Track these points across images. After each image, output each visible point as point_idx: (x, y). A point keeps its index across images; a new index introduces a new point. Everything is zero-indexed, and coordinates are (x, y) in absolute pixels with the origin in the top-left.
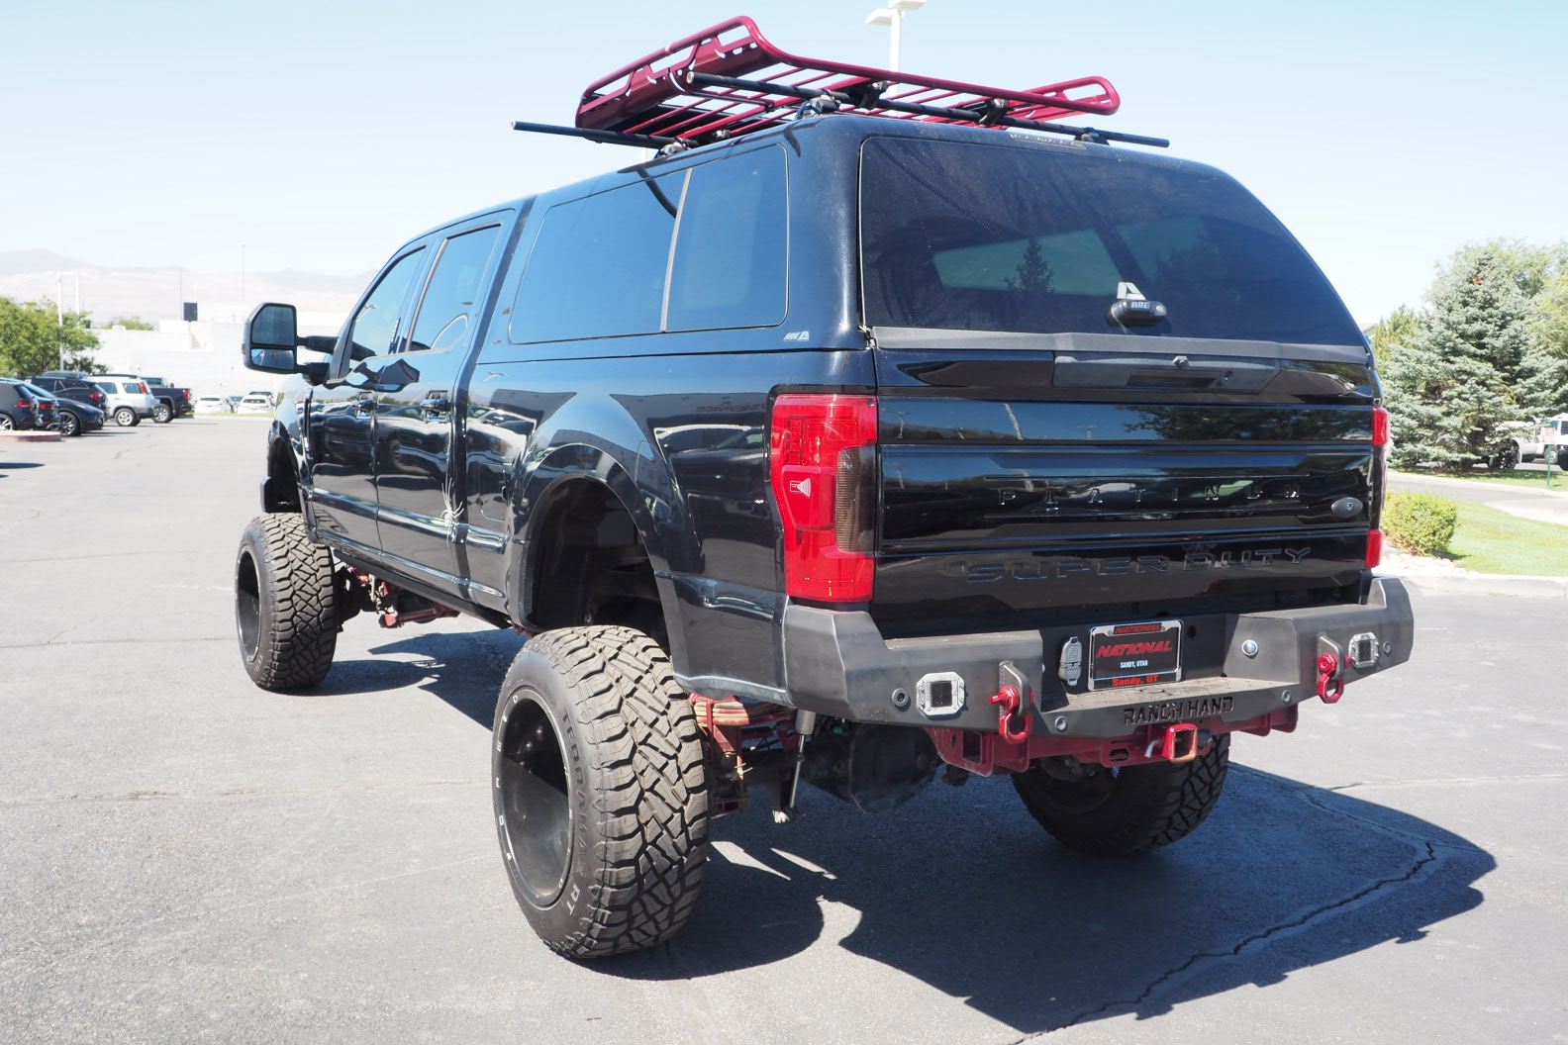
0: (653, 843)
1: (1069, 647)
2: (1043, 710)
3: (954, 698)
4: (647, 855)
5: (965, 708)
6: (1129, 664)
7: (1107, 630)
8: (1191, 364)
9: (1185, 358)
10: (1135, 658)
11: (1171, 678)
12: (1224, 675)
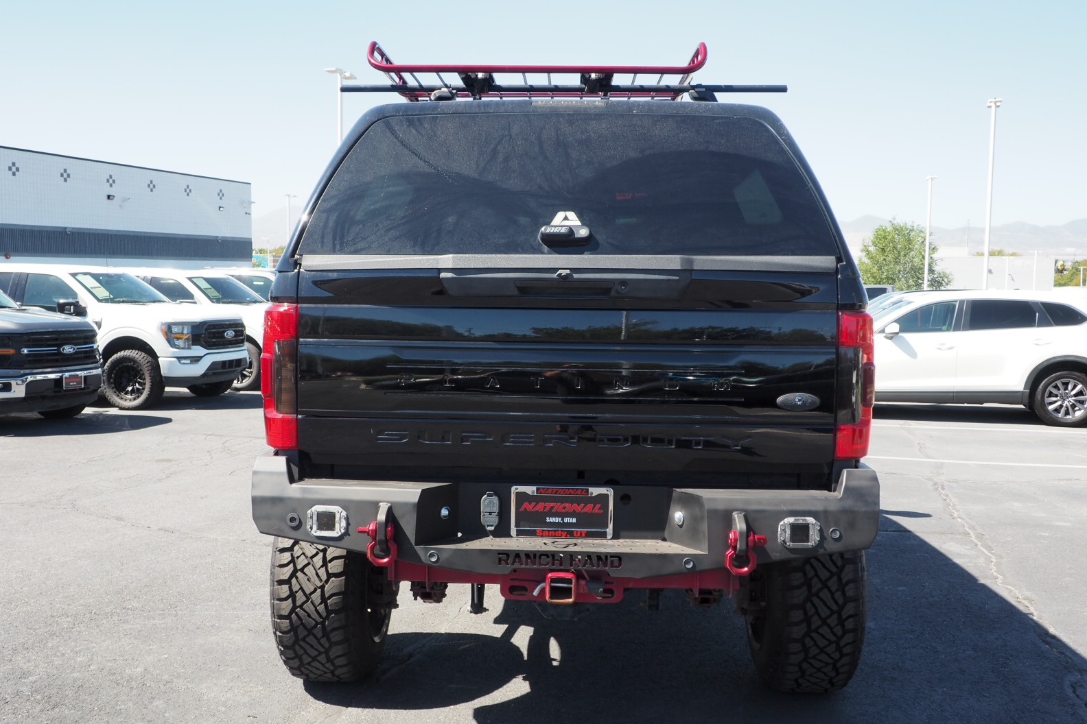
0: (301, 607)
1: (485, 500)
2: (416, 545)
3: (337, 526)
4: (297, 614)
5: (347, 533)
6: (555, 520)
7: (530, 490)
8: (576, 276)
9: (568, 271)
10: (563, 516)
11: (603, 535)
12: (664, 540)
